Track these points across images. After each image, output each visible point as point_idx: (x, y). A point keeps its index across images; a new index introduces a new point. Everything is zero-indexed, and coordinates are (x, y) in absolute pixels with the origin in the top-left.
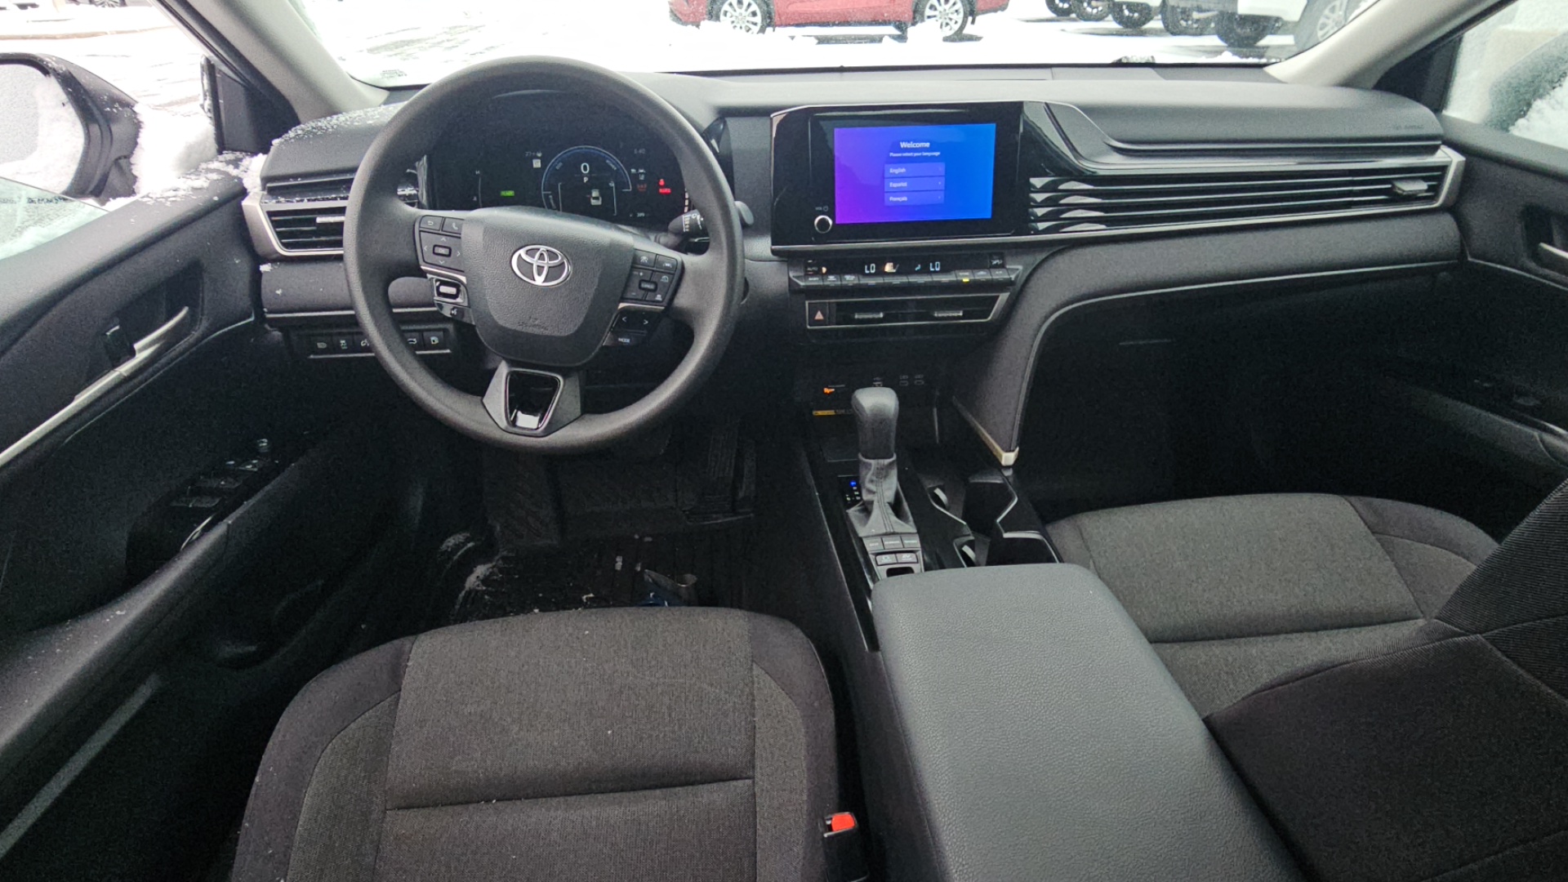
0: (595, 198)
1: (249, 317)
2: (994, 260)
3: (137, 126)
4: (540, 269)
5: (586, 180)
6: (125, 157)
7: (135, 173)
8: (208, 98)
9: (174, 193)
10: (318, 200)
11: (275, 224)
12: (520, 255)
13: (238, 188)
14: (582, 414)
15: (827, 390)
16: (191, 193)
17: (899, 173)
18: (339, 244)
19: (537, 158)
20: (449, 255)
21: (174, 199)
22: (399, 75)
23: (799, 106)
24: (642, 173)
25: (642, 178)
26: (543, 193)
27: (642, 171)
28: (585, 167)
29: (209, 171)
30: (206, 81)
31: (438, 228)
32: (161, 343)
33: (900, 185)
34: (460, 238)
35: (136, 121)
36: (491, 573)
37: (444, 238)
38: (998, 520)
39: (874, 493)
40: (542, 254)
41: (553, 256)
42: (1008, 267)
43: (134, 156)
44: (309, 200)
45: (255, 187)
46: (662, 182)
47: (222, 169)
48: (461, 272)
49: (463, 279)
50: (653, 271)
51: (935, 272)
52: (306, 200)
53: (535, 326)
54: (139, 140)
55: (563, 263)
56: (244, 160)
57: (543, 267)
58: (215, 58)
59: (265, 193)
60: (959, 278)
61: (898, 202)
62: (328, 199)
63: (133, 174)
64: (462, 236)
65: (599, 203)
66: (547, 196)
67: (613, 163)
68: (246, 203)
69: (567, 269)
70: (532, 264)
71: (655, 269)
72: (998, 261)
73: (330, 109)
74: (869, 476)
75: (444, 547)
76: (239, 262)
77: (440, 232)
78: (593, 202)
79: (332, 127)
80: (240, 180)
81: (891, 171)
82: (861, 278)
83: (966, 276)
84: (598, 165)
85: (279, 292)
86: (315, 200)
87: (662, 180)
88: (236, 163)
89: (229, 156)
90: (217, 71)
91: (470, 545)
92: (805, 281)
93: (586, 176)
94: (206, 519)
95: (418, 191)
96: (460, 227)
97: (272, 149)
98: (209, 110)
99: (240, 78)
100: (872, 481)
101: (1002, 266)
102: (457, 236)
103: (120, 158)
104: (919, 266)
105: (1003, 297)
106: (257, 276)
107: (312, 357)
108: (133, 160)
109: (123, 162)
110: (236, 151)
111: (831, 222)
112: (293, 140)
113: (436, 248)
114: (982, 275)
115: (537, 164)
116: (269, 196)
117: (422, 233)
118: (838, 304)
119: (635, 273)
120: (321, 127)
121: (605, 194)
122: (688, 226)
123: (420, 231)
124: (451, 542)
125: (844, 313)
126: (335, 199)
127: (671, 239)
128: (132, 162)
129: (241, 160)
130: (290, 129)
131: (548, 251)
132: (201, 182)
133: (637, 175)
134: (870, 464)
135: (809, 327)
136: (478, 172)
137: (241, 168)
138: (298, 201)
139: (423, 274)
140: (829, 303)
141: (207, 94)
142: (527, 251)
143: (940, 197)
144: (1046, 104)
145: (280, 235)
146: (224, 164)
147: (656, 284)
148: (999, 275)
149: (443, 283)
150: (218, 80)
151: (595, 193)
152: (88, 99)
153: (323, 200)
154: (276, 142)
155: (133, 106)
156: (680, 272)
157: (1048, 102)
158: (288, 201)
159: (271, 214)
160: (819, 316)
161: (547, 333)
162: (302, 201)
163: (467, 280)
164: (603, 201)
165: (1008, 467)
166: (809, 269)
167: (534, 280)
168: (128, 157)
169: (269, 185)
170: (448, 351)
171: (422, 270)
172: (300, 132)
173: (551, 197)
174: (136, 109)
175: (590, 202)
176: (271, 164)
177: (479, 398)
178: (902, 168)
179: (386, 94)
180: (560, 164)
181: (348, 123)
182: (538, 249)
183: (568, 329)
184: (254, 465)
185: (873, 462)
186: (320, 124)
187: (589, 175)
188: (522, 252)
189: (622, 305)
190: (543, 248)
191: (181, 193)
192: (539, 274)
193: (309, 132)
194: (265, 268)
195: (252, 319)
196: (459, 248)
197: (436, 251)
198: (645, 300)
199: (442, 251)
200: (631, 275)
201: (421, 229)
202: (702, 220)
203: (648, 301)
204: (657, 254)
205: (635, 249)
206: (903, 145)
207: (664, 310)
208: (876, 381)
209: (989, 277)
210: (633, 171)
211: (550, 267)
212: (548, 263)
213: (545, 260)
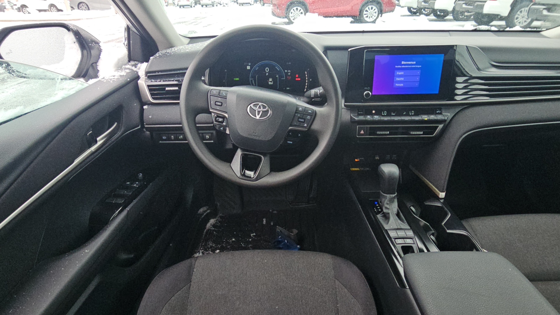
0: (271, 82)
1: (138, 126)
2: (438, 111)
3: (100, 51)
4: (259, 112)
5: (267, 74)
6: (95, 63)
7: (98, 69)
8: (126, 40)
9: (113, 77)
10: (167, 81)
11: (150, 90)
12: (251, 106)
13: (136, 76)
14: (270, 172)
15: (356, 160)
16: (120, 77)
17: (401, 74)
18: (178, 98)
19: (249, 65)
20: (221, 106)
21: (113, 80)
22: (195, 33)
23: (362, 46)
24: (289, 72)
25: (289, 74)
26: (250, 79)
27: (289, 71)
28: (267, 70)
29: (125, 69)
30: (126, 34)
31: (217, 94)
33: (400, 79)
34: (226, 99)
35: (100, 49)
36: (216, 222)
37: (220, 99)
38: (443, 224)
39: (388, 209)
40: (260, 106)
41: (264, 107)
42: (443, 114)
43: (99, 62)
44: (163, 81)
45: (143, 75)
47: (130, 68)
48: (226, 112)
49: (226, 115)
50: (304, 114)
51: (412, 115)
52: (162, 81)
53: (255, 136)
54: (100, 56)
55: (268, 110)
56: (138, 65)
57: (260, 112)
58: (131, 25)
59: (147, 77)
60: (423, 118)
61: (399, 86)
62: (170, 81)
63: (97, 69)
64: (227, 98)
65: (272, 83)
66: (251, 80)
67: (278, 68)
68: (139, 82)
69: (270, 112)
70: (256, 110)
71: (304, 113)
72: (439, 111)
73: (171, 46)
74: (386, 201)
75: (199, 212)
76: (136, 105)
77: (218, 96)
78: (270, 83)
79: (173, 52)
80: (137, 72)
81: (398, 73)
82: (381, 117)
83: (426, 118)
84: (272, 68)
85: (150, 117)
86: (165, 81)
87: (297, 75)
88: (135, 66)
89: (132, 63)
90: (131, 30)
91: (209, 211)
92: (358, 118)
93: (267, 72)
94: (120, 208)
95: (204, 78)
96: (226, 94)
97: (150, 61)
98: (126, 45)
99: (138, 32)
100: (387, 204)
101: (441, 114)
102: (225, 98)
103: (93, 63)
104: (405, 112)
105: (441, 126)
106: (142, 110)
107: (160, 142)
108: (98, 64)
109: (94, 65)
110: (135, 61)
111: (371, 94)
112: (158, 57)
113: (216, 102)
114: (432, 117)
115: (248, 68)
116: (148, 79)
117: (211, 96)
118: (370, 127)
119: (296, 115)
120: (168, 52)
121: (274, 80)
122: (313, 95)
123: (210, 95)
124: (201, 210)
125: (373, 131)
126: (173, 81)
127: (306, 99)
128: (97, 65)
129: (137, 64)
130: (156, 53)
131: (262, 105)
132: (123, 73)
133: (288, 72)
134: (386, 196)
135: (357, 136)
136: (226, 71)
137: (137, 68)
138: (159, 81)
139: (210, 113)
140: (367, 127)
141: (126, 39)
142: (254, 105)
143: (417, 84)
144: (467, 46)
145: (152, 95)
146: (131, 66)
147: (305, 119)
148: (439, 117)
149: (218, 117)
150: (131, 33)
151: (270, 80)
152: (84, 41)
153: (169, 81)
154: (151, 58)
155: (99, 43)
156: (314, 115)
157: (467, 45)
158: (155, 81)
159: (148, 86)
160: (362, 132)
161: (260, 139)
162: (161, 81)
163: (228, 116)
164: (273, 83)
165: (442, 199)
166: (359, 113)
167: (256, 117)
168: (96, 63)
169: (148, 75)
170: (212, 141)
171: (210, 111)
172: (160, 54)
173: (253, 81)
174: (100, 44)
175: (268, 83)
176: (150, 66)
177: (229, 164)
178: (402, 72)
179: (189, 40)
180: (258, 68)
181: (179, 51)
182: (258, 104)
183: (269, 137)
184: (137, 184)
185: (388, 196)
186: (168, 51)
187: (269, 73)
188: (252, 105)
189: (290, 128)
190: (260, 104)
191: (116, 77)
192: (258, 115)
193: (164, 54)
194: (145, 107)
195: (140, 127)
196: (226, 103)
197: (216, 104)
198: (300, 126)
199: (219, 104)
200: (295, 115)
201: (211, 95)
202: (320, 92)
203: (301, 126)
204: (305, 107)
205: (297, 105)
206: (403, 63)
207: (307, 130)
208: (377, 157)
209: (436, 118)
210: (286, 71)
211: (263, 112)
212: (262, 110)
213: (261, 109)
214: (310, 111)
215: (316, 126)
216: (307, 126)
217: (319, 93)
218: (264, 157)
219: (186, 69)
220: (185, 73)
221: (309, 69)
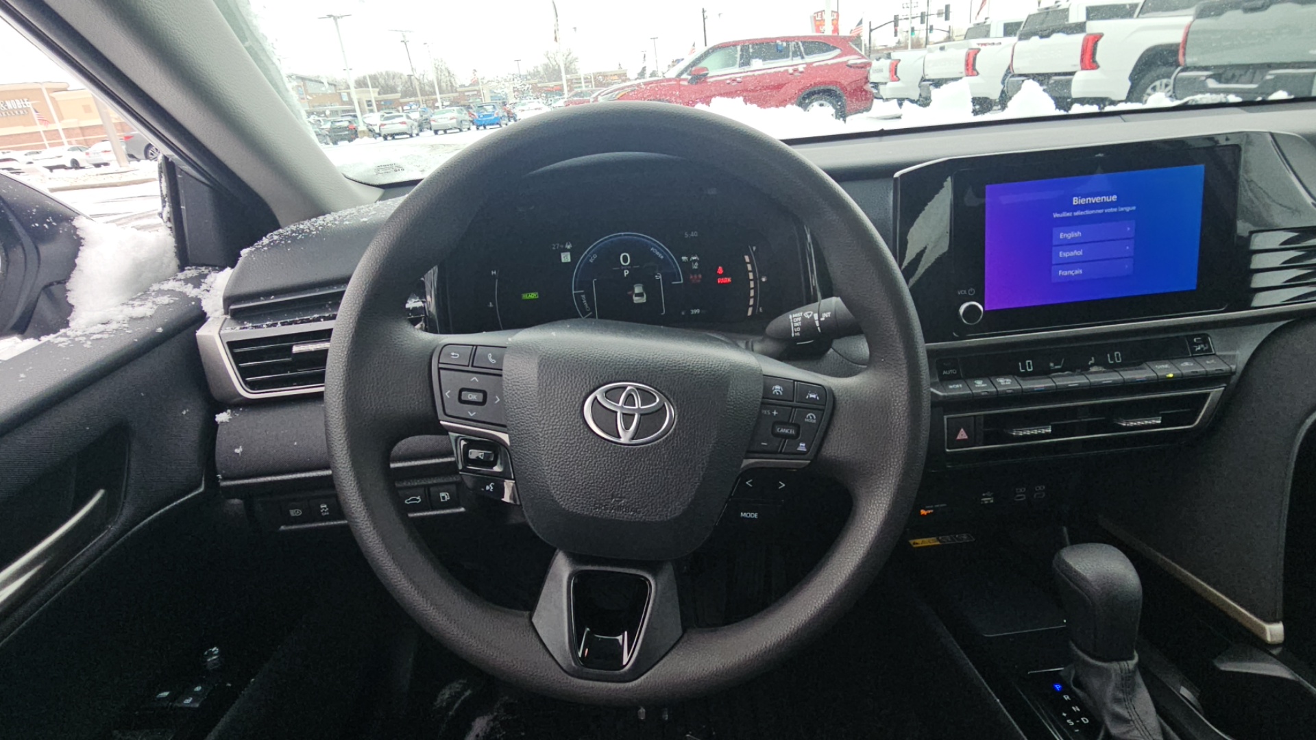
0: (637, 295)
1: (197, 486)
2: (1198, 345)
3: (77, 243)
4: (628, 417)
5: (626, 273)
6: (59, 283)
7: (71, 300)
8: (167, 204)
9: (102, 327)
10: (296, 323)
11: (237, 359)
12: (596, 398)
13: (195, 313)
14: (685, 630)
15: (923, 512)
16: (126, 325)
17: (1072, 238)
18: (320, 378)
19: (565, 250)
20: (483, 403)
21: (99, 336)
22: (396, 171)
23: (935, 159)
24: (695, 261)
25: (695, 266)
26: (573, 292)
27: (694, 258)
28: (625, 260)
29: (161, 292)
30: (164, 184)
31: (467, 364)
32: (50, 558)
33: (1072, 254)
34: (501, 375)
35: (75, 238)
36: (492, 729)
37: (475, 378)
39: (1125, 721)
40: (629, 396)
41: (647, 397)
42: (1218, 353)
43: (71, 280)
44: (283, 324)
45: (216, 311)
46: (720, 270)
47: (177, 290)
48: (502, 427)
49: (505, 437)
50: (792, 407)
51: (1118, 365)
52: (279, 324)
53: (619, 508)
54: (77, 261)
55: (664, 405)
56: (208, 277)
57: (634, 415)
58: (176, 157)
59: (229, 317)
60: (1160, 374)
61: (1069, 276)
62: (308, 321)
63: (67, 302)
64: (504, 372)
65: (643, 300)
66: (578, 296)
67: (659, 250)
68: (202, 333)
69: (670, 412)
70: (616, 412)
71: (794, 403)
72: (1202, 346)
73: (317, 209)
74: (1110, 690)
76: (188, 413)
77: (470, 368)
78: (636, 300)
79: (317, 229)
80: (199, 301)
81: (1062, 235)
82: (1021, 382)
83: (1169, 371)
84: (640, 253)
85: (238, 451)
86: (290, 323)
87: (720, 268)
88: (197, 282)
89: (191, 272)
90: (178, 171)
91: (468, 693)
92: (945, 389)
93: (627, 268)
95: (423, 302)
96: (500, 360)
97: (241, 260)
98: (169, 219)
99: (206, 178)
100: (1117, 701)
101: (1209, 353)
102: (495, 371)
103: (51, 284)
104: (1093, 358)
105: (1215, 392)
106: (211, 428)
107: (282, 528)
108: (69, 285)
109: (54, 288)
110: (202, 266)
111: (981, 307)
112: (266, 248)
113: (463, 393)
114: (1187, 367)
115: (566, 258)
116: (233, 322)
117: (442, 372)
118: (985, 416)
119: (766, 412)
120: (303, 230)
121: (650, 288)
122: (799, 329)
123: (439, 369)
124: (446, 694)
125: (995, 429)
126: (318, 320)
127: (770, 346)
128: (68, 288)
129: (205, 276)
130: (265, 236)
131: (638, 389)
132: (145, 309)
134: (1107, 670)
135: (948, 450)
136: (494, 273)
137: (204, 287)
138: (268, 326)
139: (444, 431)
140: (975, 416)
141: (166, 199)
142: (606, 392)
143: (1127, 266)
144: (1272, 135)
145: (244, 373)
146: (182, 283)
147: (797, 427)
148: (1210, 366)
149: (471, 444)
150: (179, 182)
151: (638, 289)
152: (9, 213)
153: (303, 322)
154: (245, 252)
155: (72, 220)
156: (828, 402)
157: (1273, 131)
158: (256, 327)
159: (232, 345)
160: (962, 435)
161: (640, 516)
162: (275, 325)
163: (511, 440)
164: (647, 299)
165: (1275, 646)
166: (945, 372)
167: (619, 437)
168: (63, 281)
169: (232, 307)
170: (462, 509)
171: (441, 425)
172: (275, 237)
173: (583, 296)
174: (76, 223)
175: (632, 300)
176: (236, 281)
177: (527, 613)
178: (1076, 232)
179: (380, 192)
180: (595, 256)
181: (337, 223)
182: (625, 388)
183: (676, 508)
184: (196, 696)
185: (1115, 666)
186: (301, 227)
187: (630, 268)
188: (598, 394)
189: (746, 462)
190: (630, 386)
191: (114, 326)
192: (627, 428)
193: (289, 237)
194: (222, 417)
195: (201, 489)
196: (499, 391)
197: (463, 398)
198: (781, 452)
199: (473, 397)
200: (760, 415)
201: (441, 366)
202: (822, 319)
203: (785, 453)
204: (795, 381)
205: (764, 375)
206: (1076, 201)
207: (810, 464)
208: (986, 497)
209: (1200, 370)
210: (684, 258)
211: (642, 415)
212: (639, 408)
213: (634, 405)
214: (813, 392)
215: (839, 447)
216: (808, 451)
217: (817, 324)
218: (655, 575)
219: (345, 280)
220: (343, 293)
221: (754, 248)
